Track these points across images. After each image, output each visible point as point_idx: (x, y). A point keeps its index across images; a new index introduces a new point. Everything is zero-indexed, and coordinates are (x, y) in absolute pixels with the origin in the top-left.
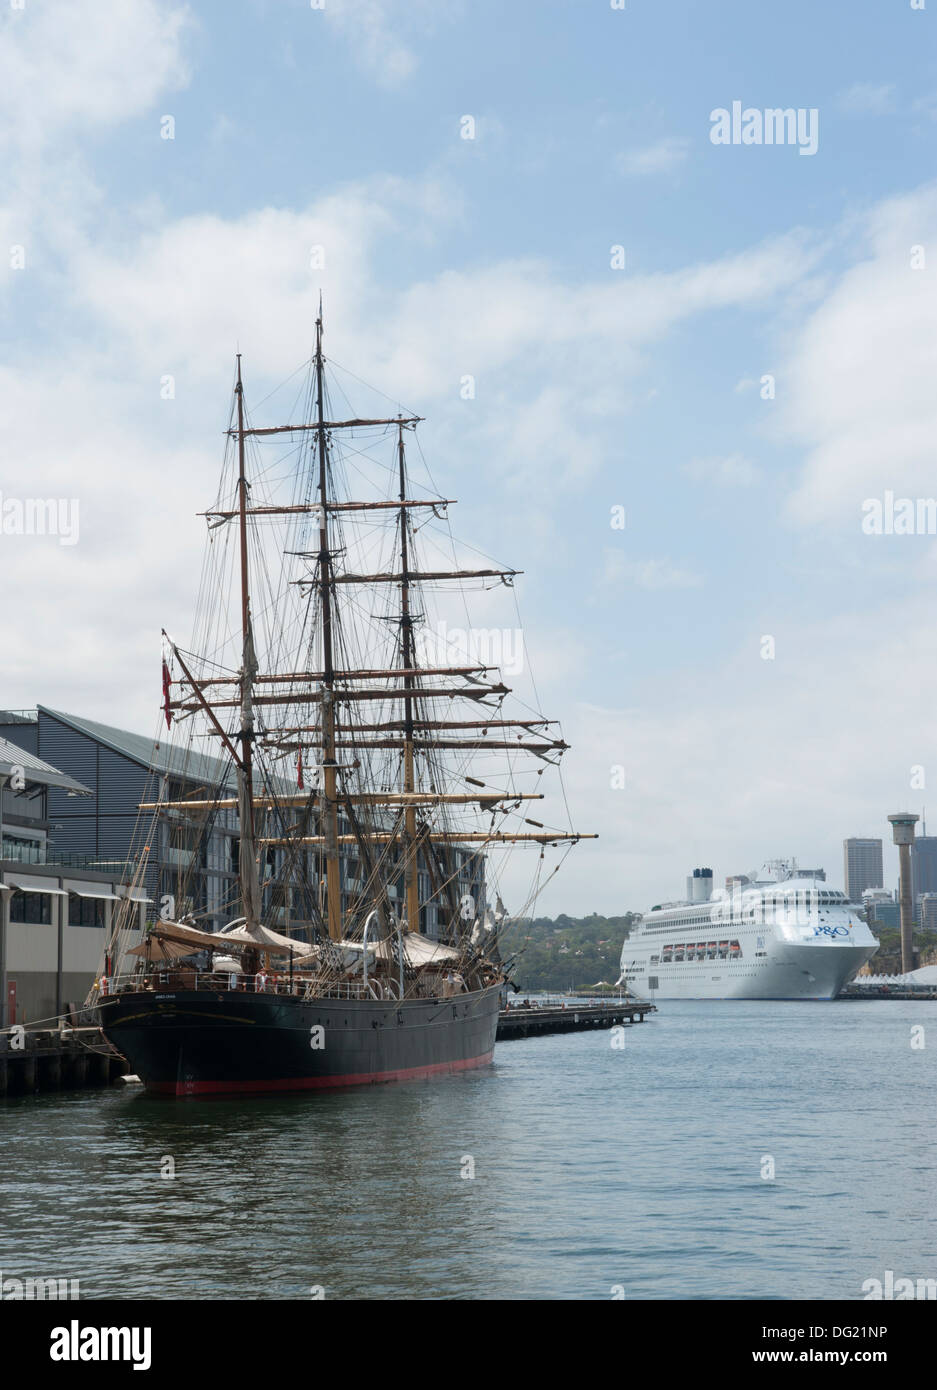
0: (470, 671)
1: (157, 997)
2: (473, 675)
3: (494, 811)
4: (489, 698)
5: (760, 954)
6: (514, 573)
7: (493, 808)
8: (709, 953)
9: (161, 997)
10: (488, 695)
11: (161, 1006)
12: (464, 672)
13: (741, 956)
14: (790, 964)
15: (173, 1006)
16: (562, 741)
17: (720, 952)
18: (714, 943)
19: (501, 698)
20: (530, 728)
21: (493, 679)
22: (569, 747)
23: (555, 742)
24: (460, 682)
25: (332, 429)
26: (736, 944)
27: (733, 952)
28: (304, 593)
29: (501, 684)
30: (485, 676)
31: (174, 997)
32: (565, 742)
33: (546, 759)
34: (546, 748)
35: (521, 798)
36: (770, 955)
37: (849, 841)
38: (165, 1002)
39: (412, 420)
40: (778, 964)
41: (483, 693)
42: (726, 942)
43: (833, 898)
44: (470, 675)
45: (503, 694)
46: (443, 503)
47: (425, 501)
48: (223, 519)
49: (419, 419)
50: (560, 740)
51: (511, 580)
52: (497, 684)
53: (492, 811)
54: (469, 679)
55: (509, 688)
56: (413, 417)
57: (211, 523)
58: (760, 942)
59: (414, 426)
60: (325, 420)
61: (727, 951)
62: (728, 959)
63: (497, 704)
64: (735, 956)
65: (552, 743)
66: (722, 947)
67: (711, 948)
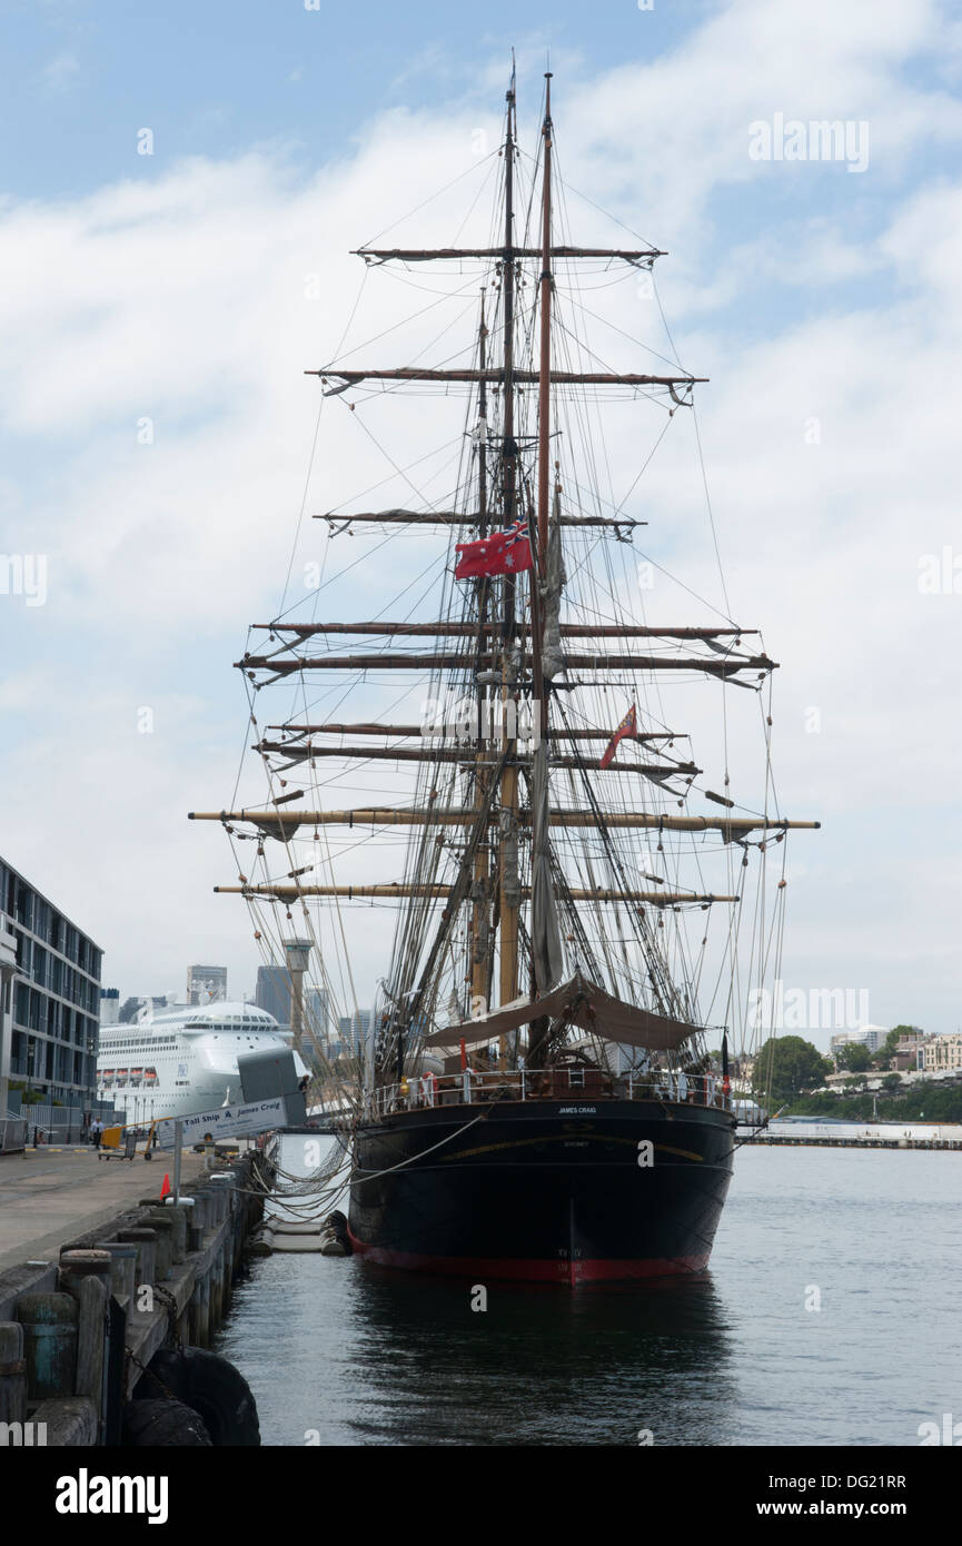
0: (716, 633)
1: (563, 1111)
2: (721, 640)
3: (745, 845)
4: (742, 675)
5: (181, 1083)
6: (633, 524)
7: (743, 839)
8: (118, 1080)
9: (569, 1110)
10: (742, 670)
11: (566, 1127)
12: (707, 635)
13: (158, 1085)
14: (215, 1094)
15: (591, 1127)
16: (692, 763)
17: (132, 1079)
18: (125, 1070)
19: (762, 676)
20: (648, 743)
21: (749, 647)
22: (701, 772)
23: (682, 765)
24: (699, 650)
25: (522, 259)
26: (152, 1071)
27: (149, 1080)
28: (333, 532)
29: (764, 655)
30: (738, 643)
31: (592, 1110)
32: (696, 766)
33: (667, 788)
34: (668, 772)
35: (785, 825)
36: (192, 1086)
37: (194, 968)
38: (577, 1121)
39: (647, 254)
40: (202, 1094)
41: (735, 667)
42: (140, 1069)
43: (263, 1024)
44: (714, 640)
45: (764, 670)
46: (689, 381)
47: (659, 376)
48: (346, 382)
49: (659, 253)
50: (688, 763)
51: (629, 533)
52: (758, 655)
53: (741, 843)
54: (714, 646)
55: (775, 662)
56: (649, 249)
57: (327, 389)
58: (182, 1070)
59: (651, 263)
60: (514, 245)
61: (139, 1080)
62: (141, 1088)
63: (757, 686)
64: (150, 1084)
65: (676, 766)
66: (135, 1075)
67: (121, 1075)
